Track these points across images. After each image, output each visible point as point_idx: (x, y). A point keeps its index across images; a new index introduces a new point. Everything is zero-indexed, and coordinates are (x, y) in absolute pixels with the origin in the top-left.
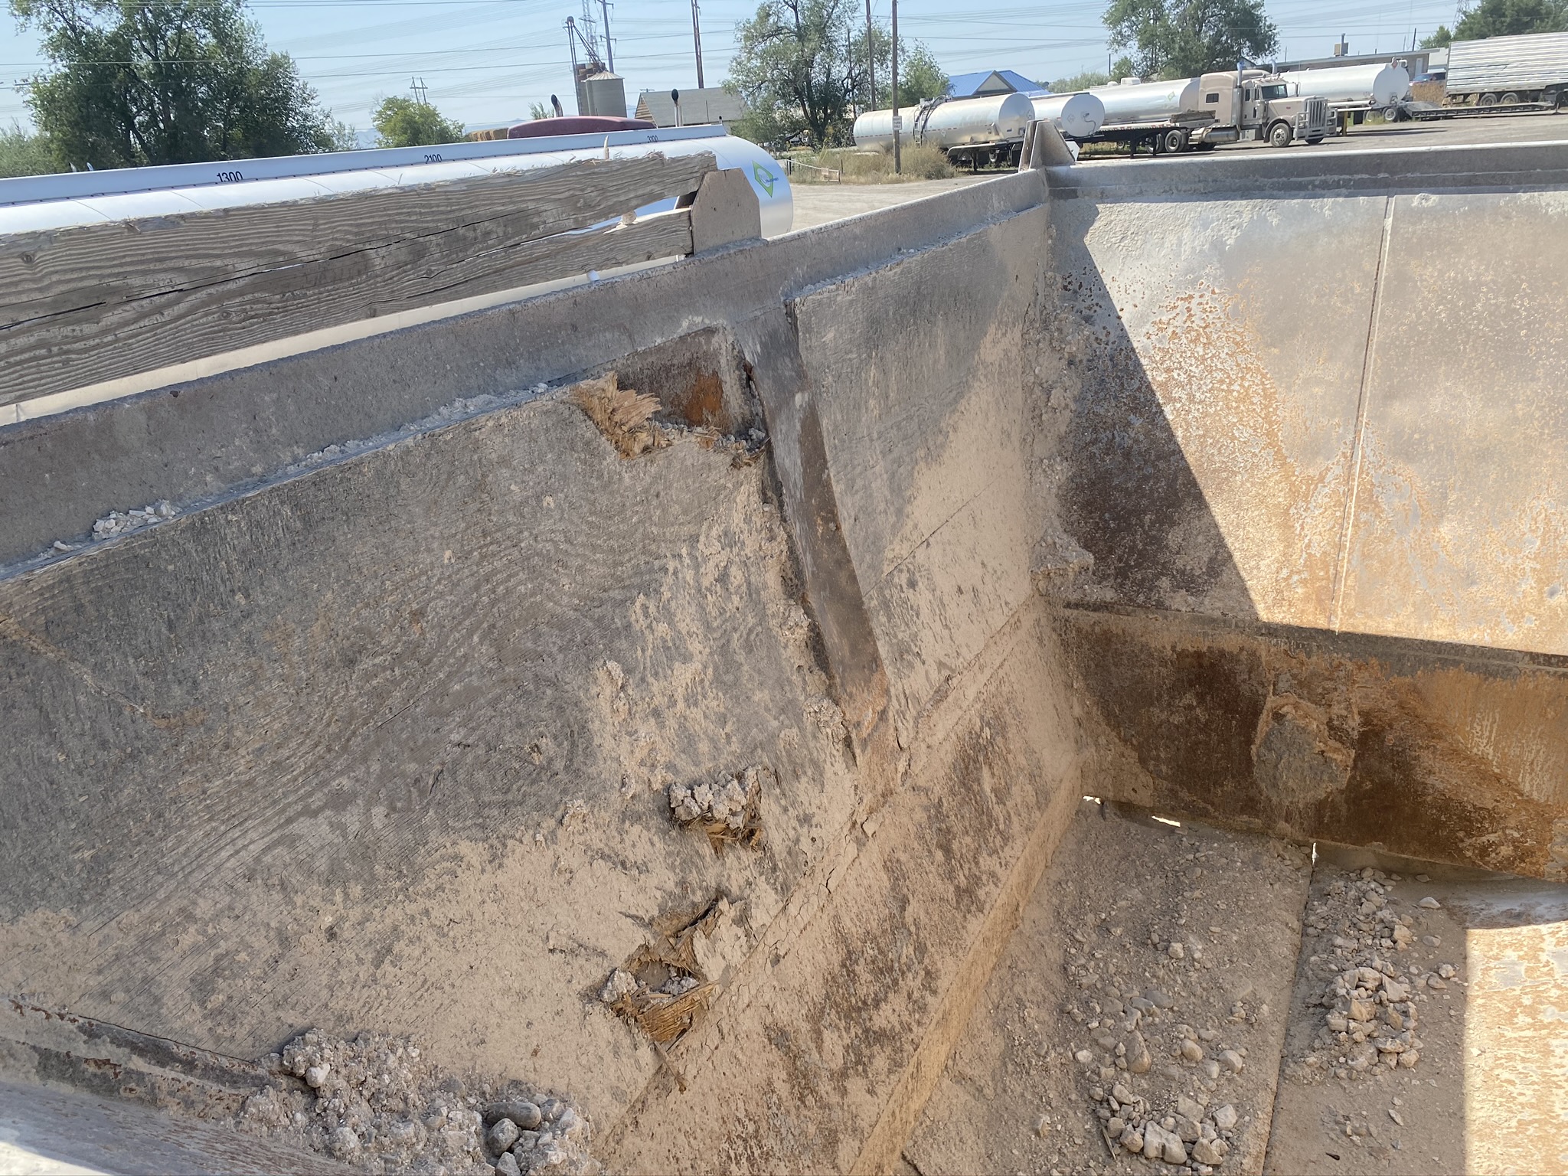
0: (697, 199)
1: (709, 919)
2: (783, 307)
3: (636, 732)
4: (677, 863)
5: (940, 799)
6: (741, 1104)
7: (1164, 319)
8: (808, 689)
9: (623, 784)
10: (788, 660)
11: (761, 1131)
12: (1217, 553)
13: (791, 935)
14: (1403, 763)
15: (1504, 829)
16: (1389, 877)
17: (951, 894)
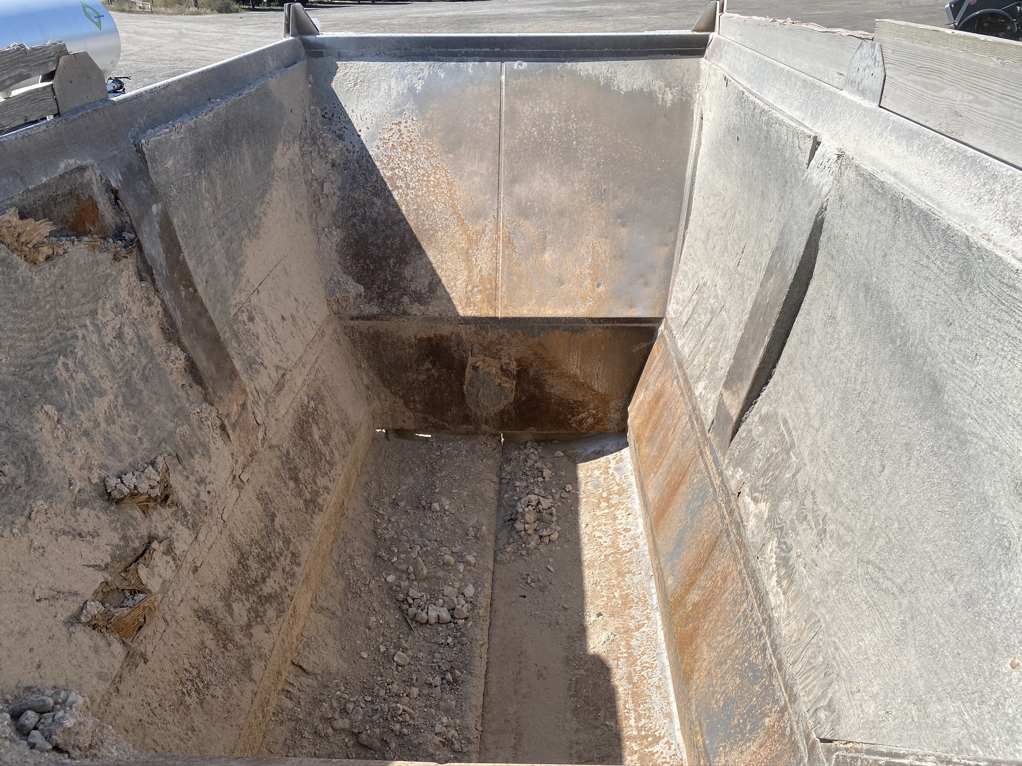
0: (56, 76)
1: (147, 555)
2: (133, 146)
3: (74, 448)
4: (118, 526)
5: (288, 451)
6: (186, 660)
7: (386, 136)
8: (191, 399)
9: (71, 484)
10: (174, 382)
11: (202, 673)
12: (433, 279)
13: (203, 552)
14: (538, 383)
15: (588, 410)
16: (539, 445)
17: (302, 505)
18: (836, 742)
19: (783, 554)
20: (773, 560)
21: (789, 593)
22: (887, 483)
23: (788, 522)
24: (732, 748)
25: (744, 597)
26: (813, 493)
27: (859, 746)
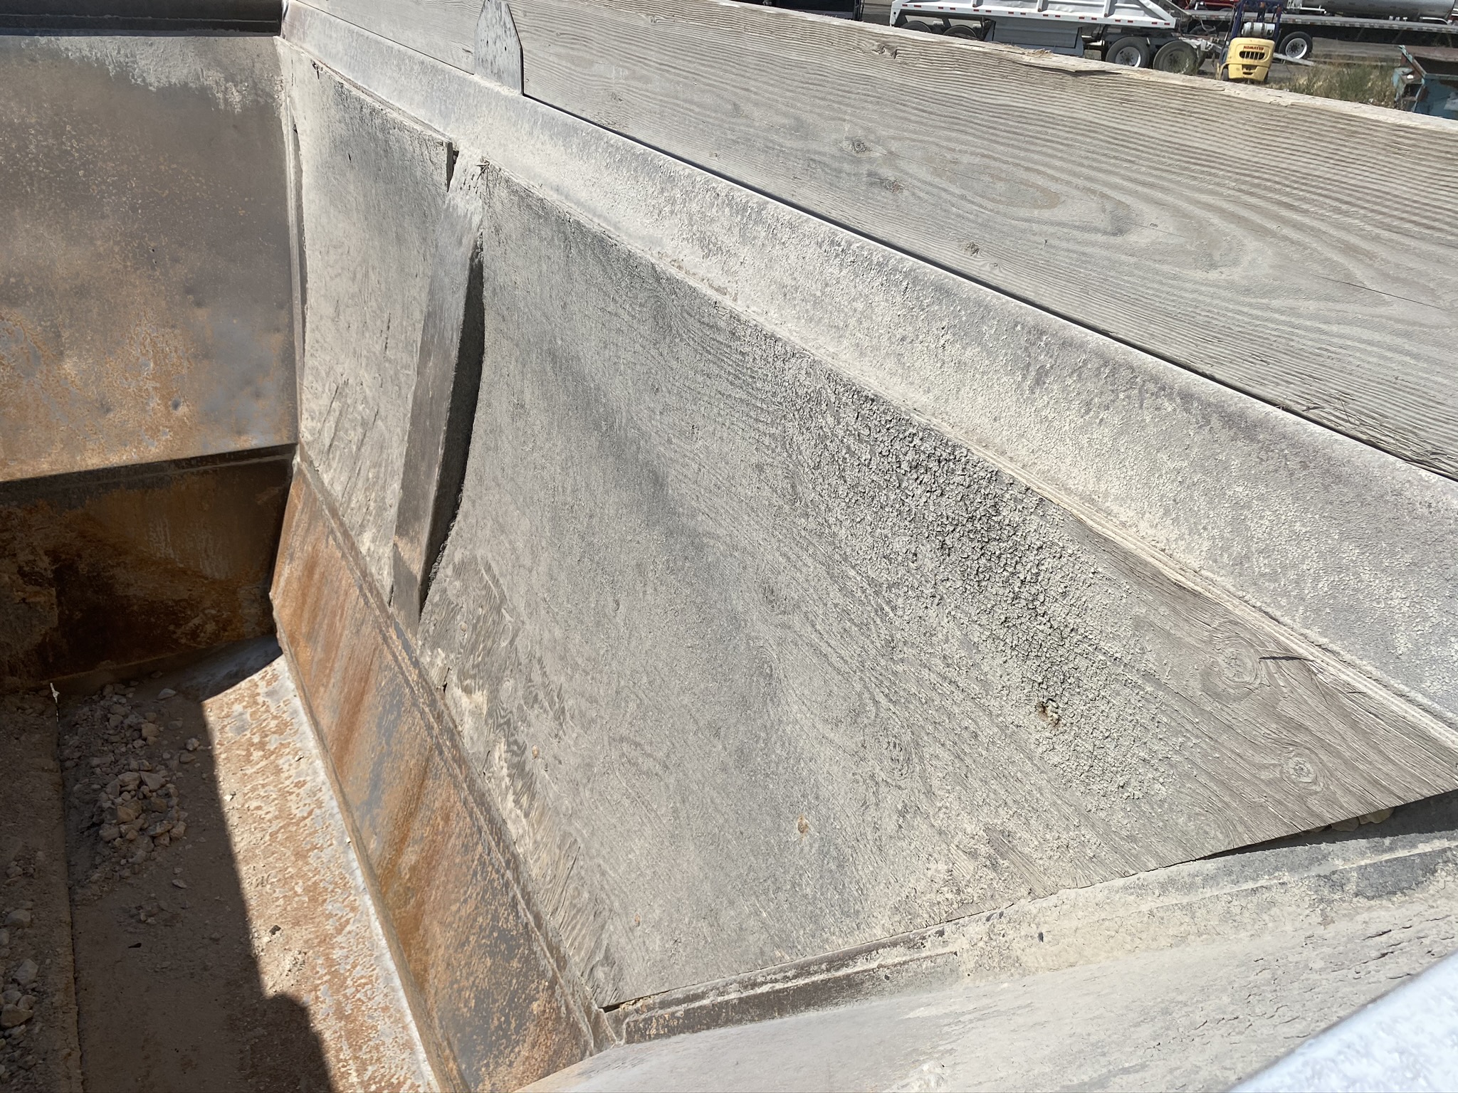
14: (100, 583)
15: (203, 611)
16: (128, 686)
18: (623, 1006)
19: (516, 760)
20: (505, 771)
21: (532, 814)
22: (625, 624)
23: (515, 710)
24: (497, 1063)
25: (476, 837)
26: (540, 661)
27: (650, 1001)
